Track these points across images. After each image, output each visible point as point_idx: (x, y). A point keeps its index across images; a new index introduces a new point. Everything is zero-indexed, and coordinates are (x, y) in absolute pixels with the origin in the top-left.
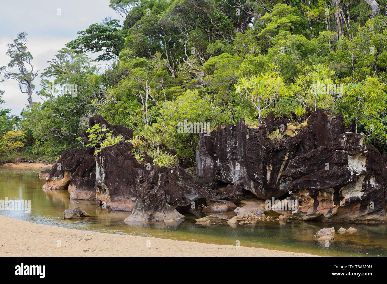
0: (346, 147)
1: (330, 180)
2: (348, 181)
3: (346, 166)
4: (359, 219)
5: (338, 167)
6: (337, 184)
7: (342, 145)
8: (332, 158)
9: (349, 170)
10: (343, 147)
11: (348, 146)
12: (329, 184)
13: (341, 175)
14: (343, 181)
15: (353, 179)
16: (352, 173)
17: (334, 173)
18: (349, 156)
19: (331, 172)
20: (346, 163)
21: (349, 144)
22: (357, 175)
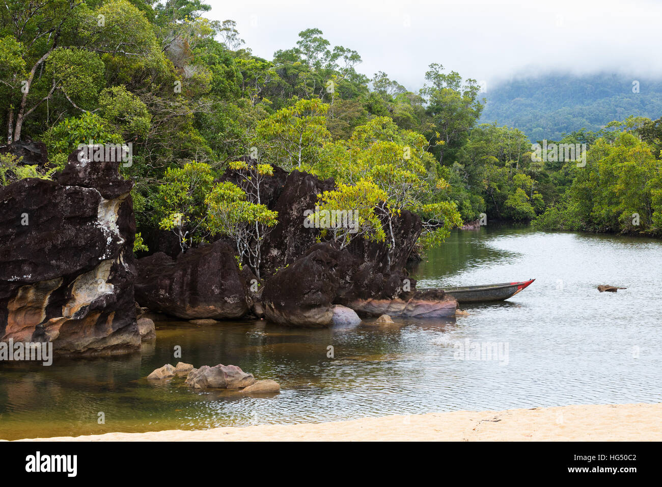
0: (90, 179)
1: (58, 259)
2: (100, 259)
3: (93, 224)
4: (94, 346)
5: (75, 226)
6: (76, 266)
7: (81, 175)
8: (56, 205)
9: (103, 233)
10: (84, 179)
11: (95, 177)
12: (58, 267)
13: (86, 244)
14: (91, 258)
15: (112, 253)
16: (109, 239)
17: (70, 241)
18: (102, 199)
19: (60, 239)
20: (94, 217)
21: (98, 173)
22: (118, 243)
